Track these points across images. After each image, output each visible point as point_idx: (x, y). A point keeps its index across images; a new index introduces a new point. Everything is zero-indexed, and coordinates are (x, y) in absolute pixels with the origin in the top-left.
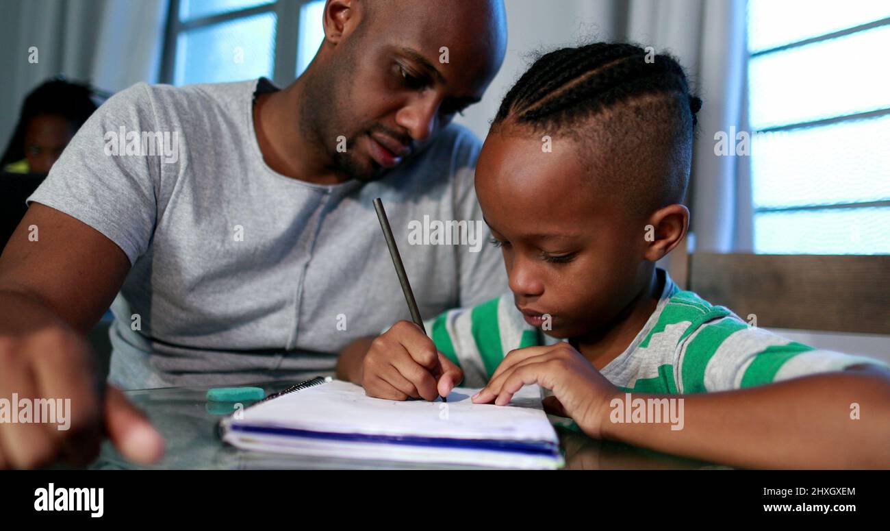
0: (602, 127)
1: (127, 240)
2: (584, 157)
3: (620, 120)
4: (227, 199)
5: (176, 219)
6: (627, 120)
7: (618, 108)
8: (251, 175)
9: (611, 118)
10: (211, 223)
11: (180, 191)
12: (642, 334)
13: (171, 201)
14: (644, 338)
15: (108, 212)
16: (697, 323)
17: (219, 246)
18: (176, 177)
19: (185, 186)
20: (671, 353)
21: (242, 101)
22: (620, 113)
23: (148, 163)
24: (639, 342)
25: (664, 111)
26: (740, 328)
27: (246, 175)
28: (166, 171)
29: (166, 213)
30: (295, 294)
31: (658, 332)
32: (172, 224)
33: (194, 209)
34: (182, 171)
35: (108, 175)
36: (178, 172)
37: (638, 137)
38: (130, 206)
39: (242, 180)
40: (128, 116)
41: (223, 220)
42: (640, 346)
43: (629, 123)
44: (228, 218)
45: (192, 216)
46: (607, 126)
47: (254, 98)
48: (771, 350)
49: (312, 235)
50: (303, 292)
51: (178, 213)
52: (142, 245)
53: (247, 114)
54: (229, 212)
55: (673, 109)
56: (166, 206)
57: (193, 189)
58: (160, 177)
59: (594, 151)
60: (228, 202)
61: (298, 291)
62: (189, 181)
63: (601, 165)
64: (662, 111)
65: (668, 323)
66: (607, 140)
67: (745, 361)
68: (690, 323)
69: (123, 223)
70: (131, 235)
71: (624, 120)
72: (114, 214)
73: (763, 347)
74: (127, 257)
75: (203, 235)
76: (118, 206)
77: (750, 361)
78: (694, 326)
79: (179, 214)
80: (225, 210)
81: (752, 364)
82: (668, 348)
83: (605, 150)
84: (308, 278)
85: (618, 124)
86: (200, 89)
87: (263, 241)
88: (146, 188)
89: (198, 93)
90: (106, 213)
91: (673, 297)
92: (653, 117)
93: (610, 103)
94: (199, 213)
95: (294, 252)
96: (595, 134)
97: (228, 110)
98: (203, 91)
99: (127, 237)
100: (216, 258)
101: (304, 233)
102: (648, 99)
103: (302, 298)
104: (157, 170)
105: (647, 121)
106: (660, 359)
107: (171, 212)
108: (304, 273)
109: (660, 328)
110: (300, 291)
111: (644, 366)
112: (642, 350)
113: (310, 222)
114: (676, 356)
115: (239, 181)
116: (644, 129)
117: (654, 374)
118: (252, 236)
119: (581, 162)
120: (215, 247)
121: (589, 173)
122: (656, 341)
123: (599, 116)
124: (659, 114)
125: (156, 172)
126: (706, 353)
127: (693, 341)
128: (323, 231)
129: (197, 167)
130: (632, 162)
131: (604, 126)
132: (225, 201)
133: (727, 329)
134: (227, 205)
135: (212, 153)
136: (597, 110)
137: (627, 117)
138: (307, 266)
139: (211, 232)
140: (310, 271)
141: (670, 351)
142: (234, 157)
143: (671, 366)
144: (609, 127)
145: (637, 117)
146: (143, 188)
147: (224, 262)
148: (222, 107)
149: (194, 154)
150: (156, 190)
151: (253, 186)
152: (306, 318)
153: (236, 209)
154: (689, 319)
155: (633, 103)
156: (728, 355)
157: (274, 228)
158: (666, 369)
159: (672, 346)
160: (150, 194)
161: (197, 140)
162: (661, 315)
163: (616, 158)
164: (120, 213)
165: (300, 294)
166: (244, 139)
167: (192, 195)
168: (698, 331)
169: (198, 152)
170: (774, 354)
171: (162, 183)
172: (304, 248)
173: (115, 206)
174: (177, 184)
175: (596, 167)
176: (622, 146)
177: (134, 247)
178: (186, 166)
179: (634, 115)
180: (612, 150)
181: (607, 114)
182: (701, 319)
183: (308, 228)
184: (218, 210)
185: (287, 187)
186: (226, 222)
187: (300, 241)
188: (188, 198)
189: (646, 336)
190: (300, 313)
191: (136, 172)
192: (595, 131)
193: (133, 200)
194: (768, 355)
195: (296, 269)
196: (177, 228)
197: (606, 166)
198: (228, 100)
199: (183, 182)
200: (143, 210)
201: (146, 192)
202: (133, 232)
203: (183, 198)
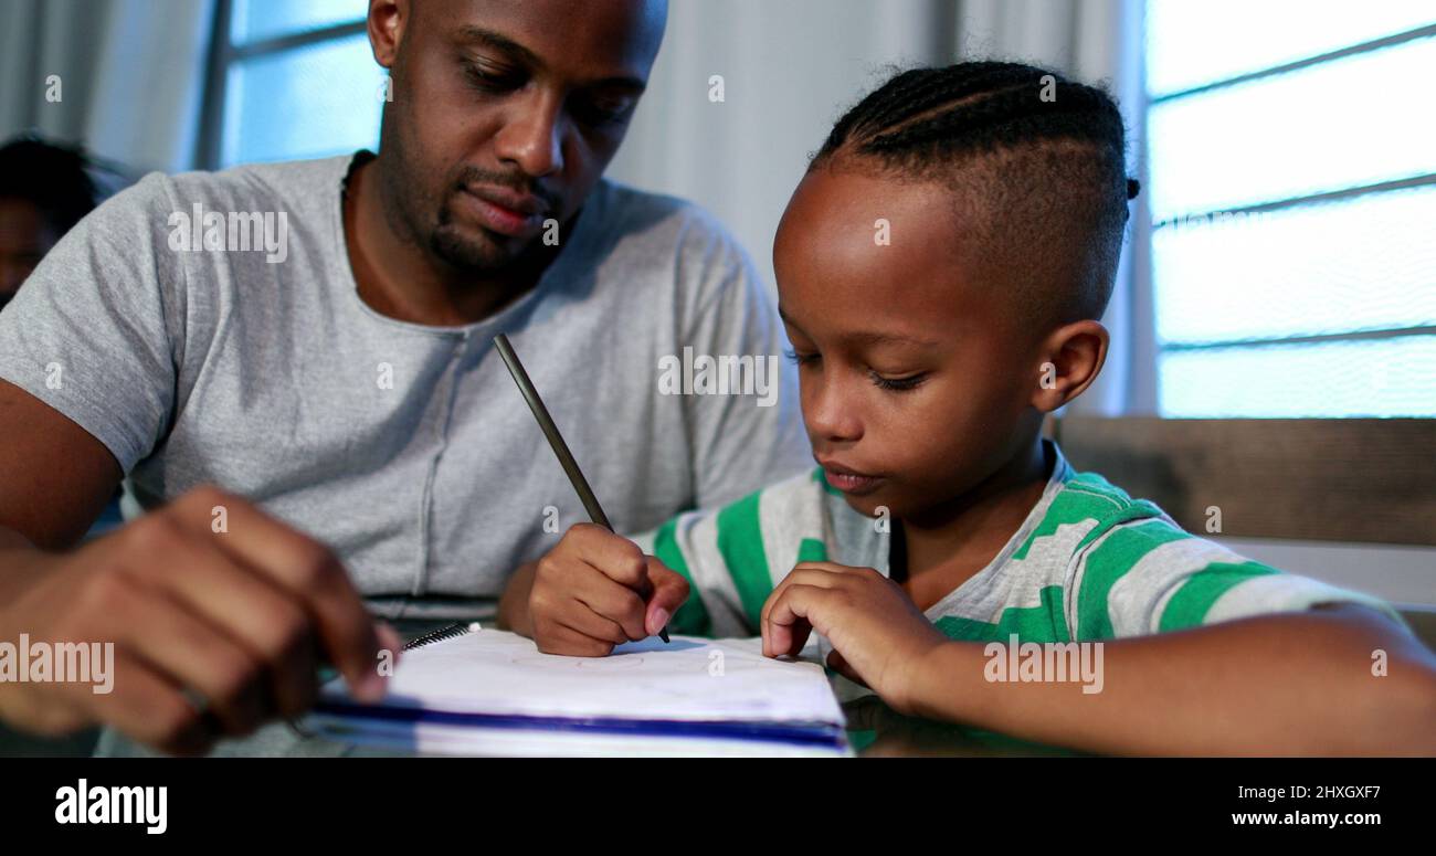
0: (994, 173)
1: (118, 433)
2: (960, 216)
3: (1023, 168)
4: (299, 363)
5: (212, 400)
6: (1034, 170)
7: (1021, 150)
8: (340, 319)
9: (1009, 163)
10: (271, 405)
11: (219, 355)
12: (1019, 537)
13: (203, 371)
14: (1021, 545)
15: (88, 387)
16: (1106, 523)
17: (286, 441)
18: (212, 331)
19: (227, 347)
20: (1062, 568)
21: (323, 195)
22: (1025, 158)
23: (163, 309)
24: (1013, 550)
25: (1091, 169)
26: (1173, 538)
27: (332, 320)
28: (197, 321)
29: (196, 391)
30: (420, 506)
31: (1044, 534)
32: (205, 409)
33: (242, 383)
34: (222, 322)
35: (91, 326)
36: (215, 322)
37: (1047, 200)
38: (126, 378)
39: (326, 328)
40: (133, 231)
41: (294, 398)
42: (1015, 557)
43: (1037, 177)
44: (301, 394)
45: (238, 395)
46: (1004, 173)
47: (343, 187)
48: (1214, 570)
49: (444, 408)
50: (432, 503)
51: (215, 390)
52: (144, 442)
53: (333, 216)
54: (303, 384)
55: (1104, 168)
56: (195, 378)
57: (241, 350)
58: (185, 330)
59: (977, 208)
60: (303, 367)
61: (424, 503)
62: (234, 338)
63: (985, 232)
64: (1088, 167)
65: (1064, 522)
66: (1001, 194)
67: (1172, 585)
68: (1097, 522)
69: (113, 407)
70: (125, 426)
71: (1029, 170)
72: (98, 389)
73: (1201, 564)
74: (116, 461)
75: (259, 424)
76: (105, 377)
77: (1180, 585)
78: (1102, 528)
79: (217, 393)
80: (297, 381)
81: (1181, 589)
82: (1058, 560)
83: (995, 210)
84: (439, 481)
85: (1019, 174)
86: (255, 176)
87: (360, 428)
88: (157, 349)
89: (252, 185)
90: (84, 387)
91: (1070, 482)
92: (1075, 174)
93: (1010, 142)
94: (250, 389)
95: (419, 438)
96: (983, 183)
97: (302, 211)
98: (259, 180)
99: (118, 430)
100: (283, 461)
101: (431, 407)
102: (1068, 145)
103: (431, 513)
104: (179, 320)
105: (1064, 178)
106: (1043, 577)
107: (204, 390)
108: (434, 471)
109: (1049, 528)
110: (428, 501)
111: (1019, 587)
112: (1017, 564)
113: (438, 386)
114: (1070, 573)
115: (319, 330)
116: (1059, 190)
117: (1034, 602)
118: (342, 420)
119: (956, 222)
120: (280, 442)
121: (965, 242)
122: (1040, 549)
123: (990, 156)
124: (1083, 169)
125: (177, 324)
126: (1114, 568)
127: (1098, 550)
128: (461, 400)
129: (248, 311)
130: (1033, 238)
131: (998, 173)
132: (296, 365)
133: (1153, 537)
134: (299, 371)
135: (276, 285)
136: (988, 148)
137: (1034, 167)
138: (438, 459)
139: (272, 419)
140: (444, 468)
141: (1060, 563)
142: (312, 290)
143: (1060, 589)
144: (1004, 175)
145: (1050, 167)
146: (153, 349)
147: (297, 466)
148: (292, 207)
149: (244, 289)
150: (178, 352)
151: (344, 338)
152: (440, 546)
153: (315, 379)
154: (1095, 516)
155: (1044, 147)
156: (1147, 575)
157: (378, 405)
158: (1053, 593)
159: (1064, 557)
160: (164, 360)
161: (249, 265)
162: (1050, 508)
163: (1011, 227)
164: (109, 389)
165: (427, 507)
166: (328, 260)
167: (239, 359)
168: (1107, 535)
169: (252, 286)
170: (1216, 577)
171: (188, 341)
172: (432, 430)
173: (101, 377)
174: (215, 343)
175: (979, 235)
176: (1022, 208)
177: (129, 446)
178: (228, 312)
179: (1044, 165)
180: (1007, 213)
181: (1005, 156)
182: (1115, 518)
183: (436, 396)
184: (285, 382)
185: (396, 336)
186: (299, 401)
187: (425, 421)
188: (232, 366)
189: (1025, 541)
190: (430, 539)
191: (142, 323)
192: (983, 178)
193: (133, 370)
194: (1209, 577)
195: (419, 465)
196: (214, 416)
197: (993, 236)
198: (302, 194)
199: (224, 339)
200: (147, 386)
201: (158, 356)
202: (129, 420)
203: (223, 366)
